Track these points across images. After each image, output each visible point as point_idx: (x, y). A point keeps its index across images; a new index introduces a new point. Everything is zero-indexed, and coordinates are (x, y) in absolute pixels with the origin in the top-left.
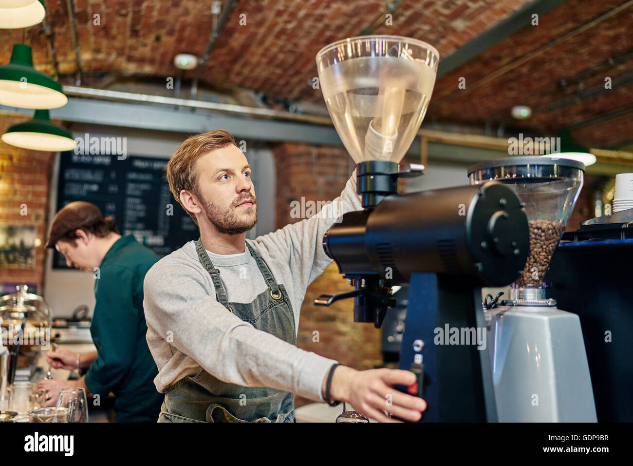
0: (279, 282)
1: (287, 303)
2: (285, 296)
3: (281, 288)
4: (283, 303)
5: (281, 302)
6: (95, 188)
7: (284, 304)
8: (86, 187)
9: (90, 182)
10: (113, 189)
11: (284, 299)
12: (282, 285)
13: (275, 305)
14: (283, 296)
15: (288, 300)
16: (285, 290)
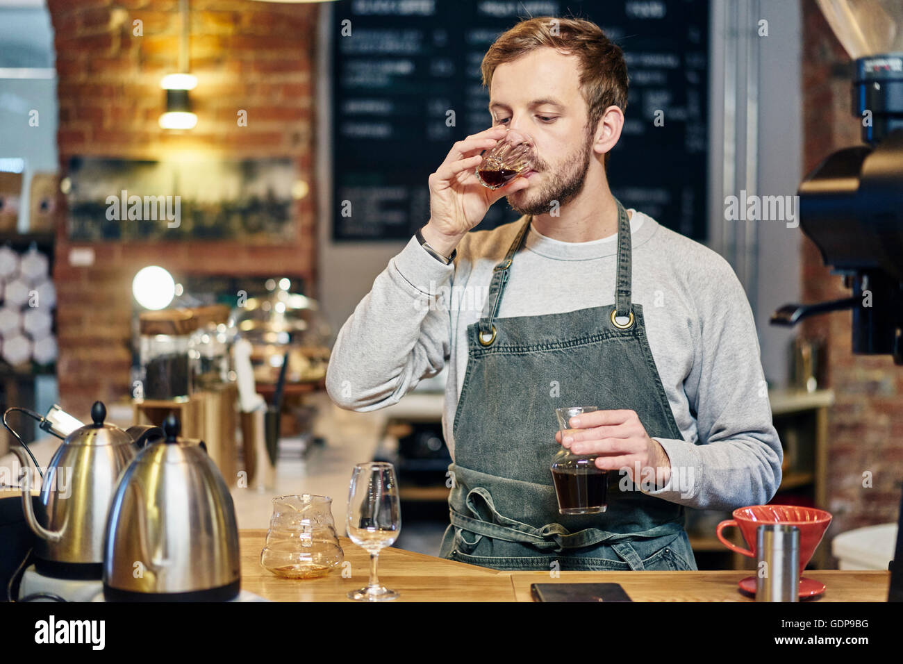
0: (635, 300)
1: (638, 339)
2: (639, 327)
3: (636, 310)
4: (630, 338)
5: (627, 334)
6: (404, 68)
7: (632, 340)
8: (388, 67)
9: (395, 57)
10: (442, 67)
11: (634, 331)
12: (640, 307)
13: (613, 336)
14: (635, 325)
15: (642, 334)
16: (641, 316)
